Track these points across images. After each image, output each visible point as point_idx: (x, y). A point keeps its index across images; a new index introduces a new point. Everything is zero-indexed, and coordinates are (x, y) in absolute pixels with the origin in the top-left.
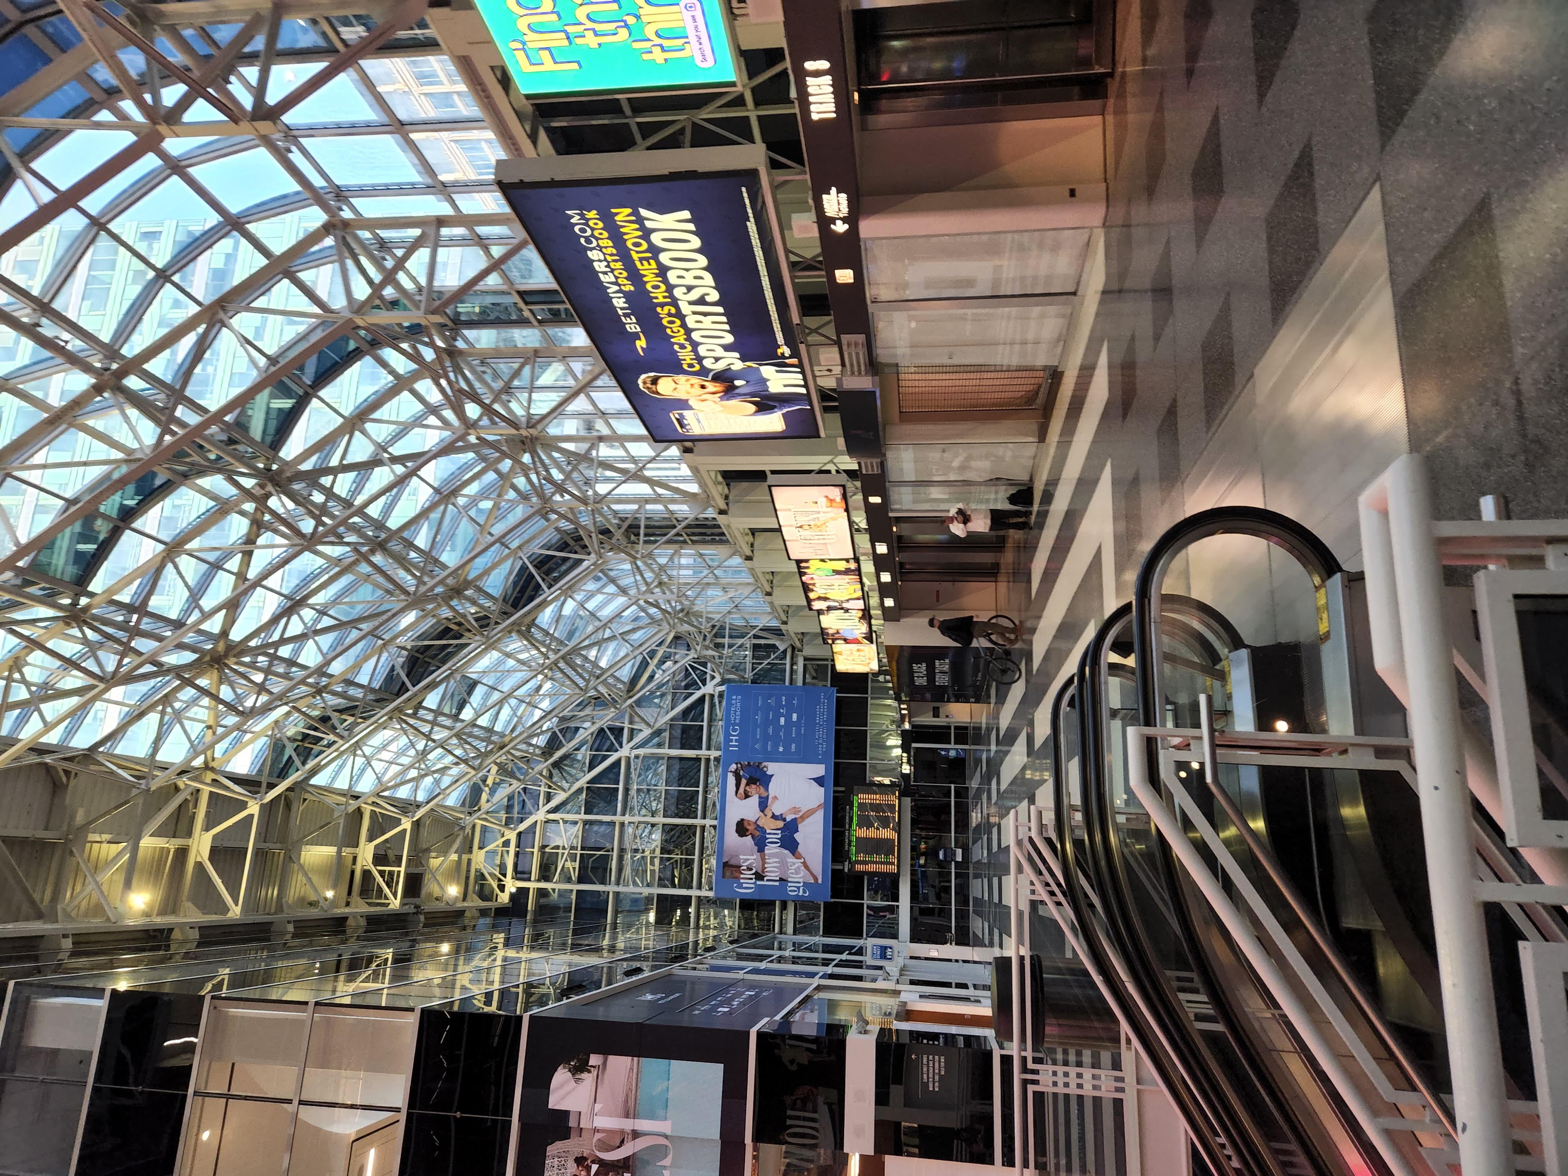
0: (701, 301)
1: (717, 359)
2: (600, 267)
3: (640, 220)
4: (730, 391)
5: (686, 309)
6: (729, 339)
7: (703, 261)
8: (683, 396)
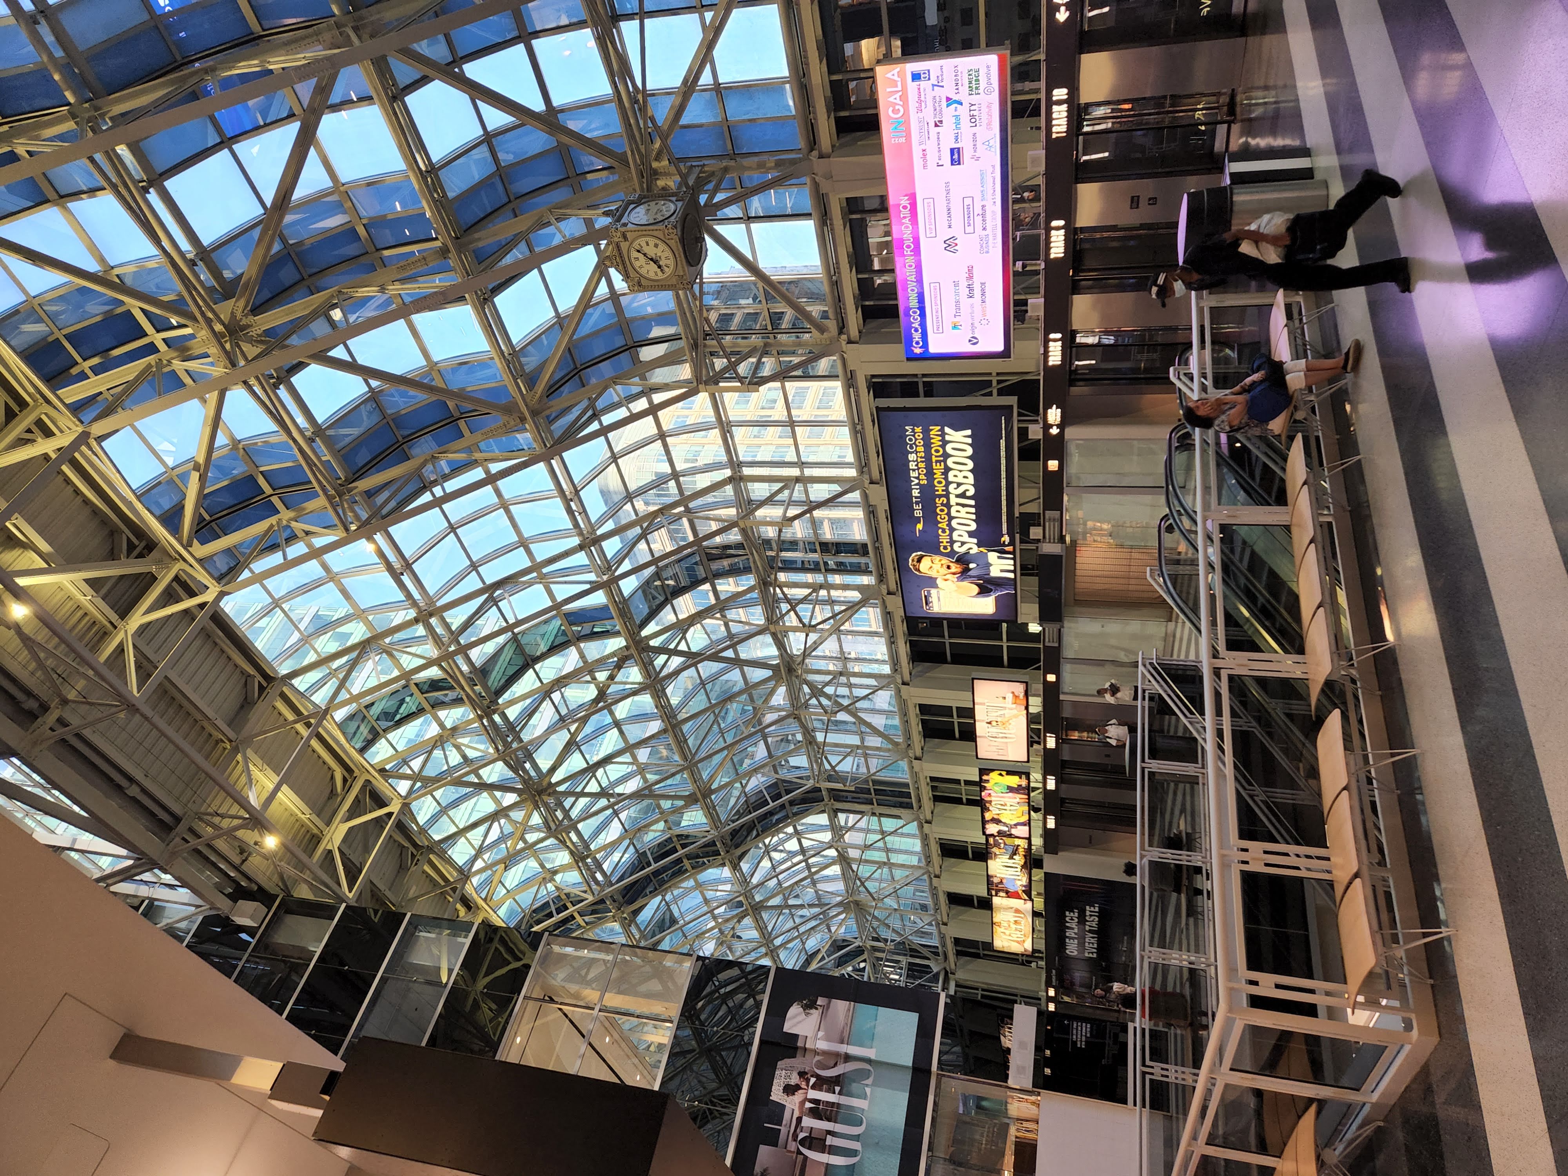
0: (963, 495)
1: (963, 543)
2: (912, 465)
3: (943, 434)
4: (964, 573)
5: (953, 500)
6: (973, 526)
7: (970, 465)
8: (933, 574)
